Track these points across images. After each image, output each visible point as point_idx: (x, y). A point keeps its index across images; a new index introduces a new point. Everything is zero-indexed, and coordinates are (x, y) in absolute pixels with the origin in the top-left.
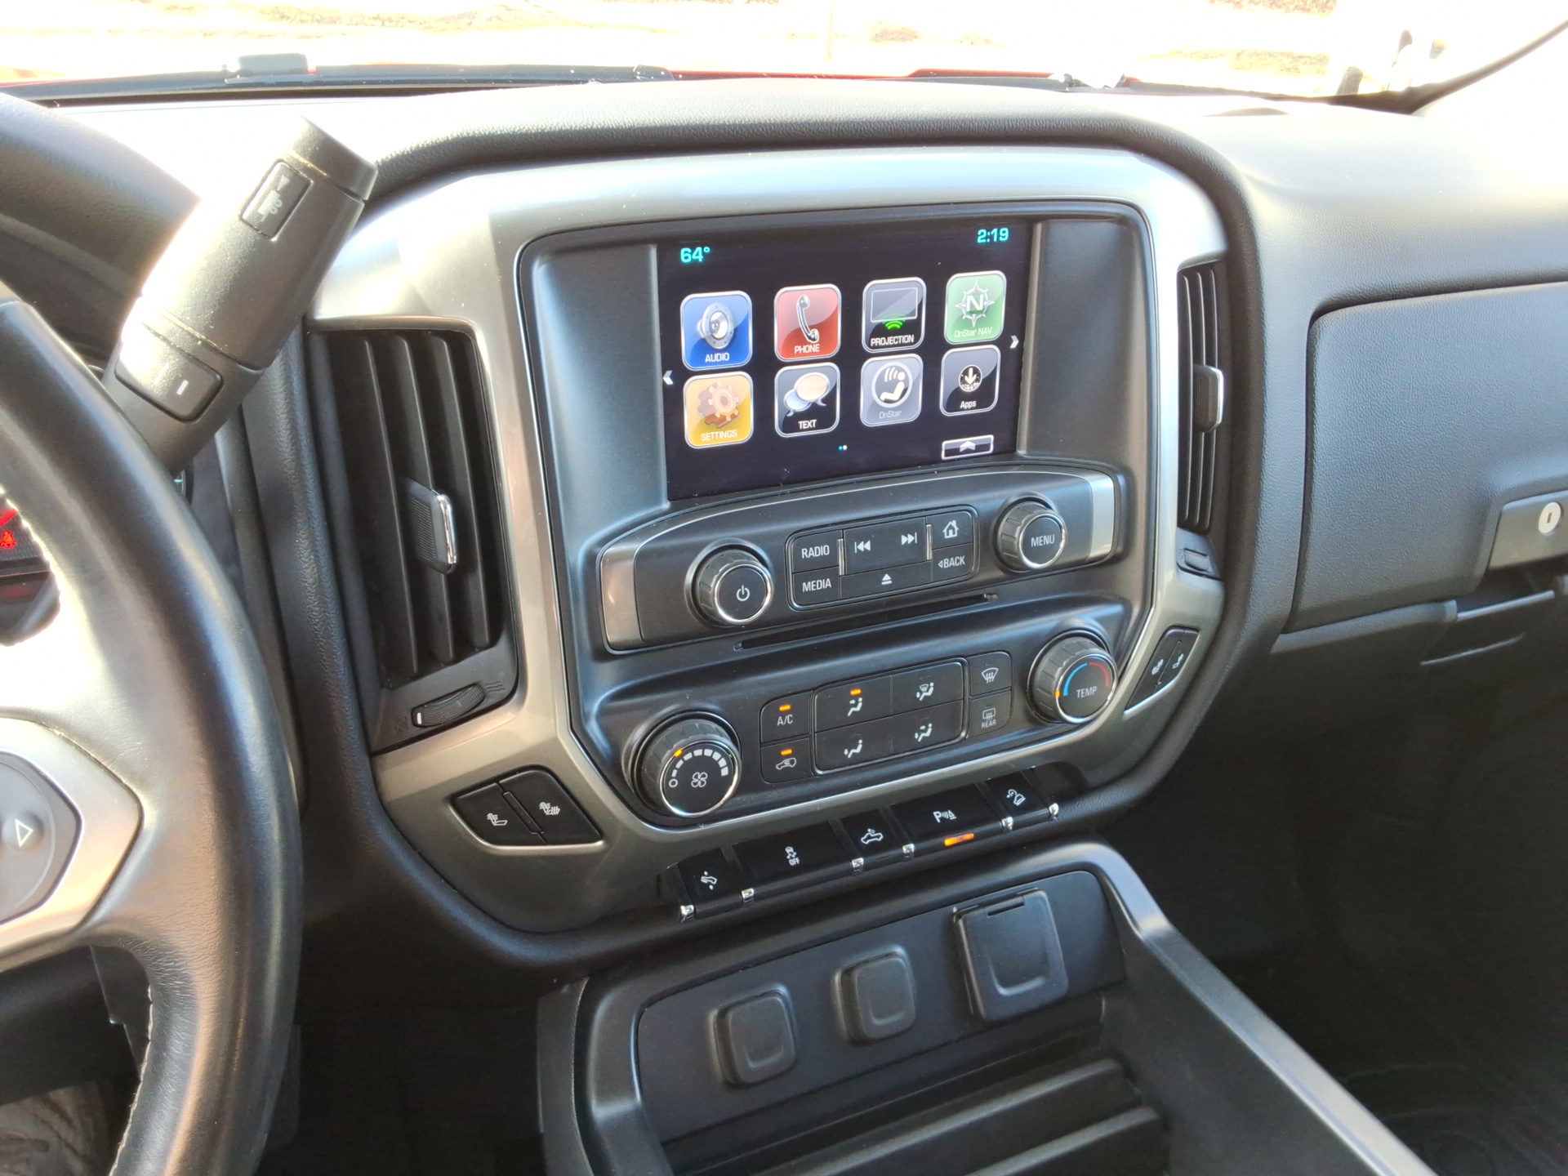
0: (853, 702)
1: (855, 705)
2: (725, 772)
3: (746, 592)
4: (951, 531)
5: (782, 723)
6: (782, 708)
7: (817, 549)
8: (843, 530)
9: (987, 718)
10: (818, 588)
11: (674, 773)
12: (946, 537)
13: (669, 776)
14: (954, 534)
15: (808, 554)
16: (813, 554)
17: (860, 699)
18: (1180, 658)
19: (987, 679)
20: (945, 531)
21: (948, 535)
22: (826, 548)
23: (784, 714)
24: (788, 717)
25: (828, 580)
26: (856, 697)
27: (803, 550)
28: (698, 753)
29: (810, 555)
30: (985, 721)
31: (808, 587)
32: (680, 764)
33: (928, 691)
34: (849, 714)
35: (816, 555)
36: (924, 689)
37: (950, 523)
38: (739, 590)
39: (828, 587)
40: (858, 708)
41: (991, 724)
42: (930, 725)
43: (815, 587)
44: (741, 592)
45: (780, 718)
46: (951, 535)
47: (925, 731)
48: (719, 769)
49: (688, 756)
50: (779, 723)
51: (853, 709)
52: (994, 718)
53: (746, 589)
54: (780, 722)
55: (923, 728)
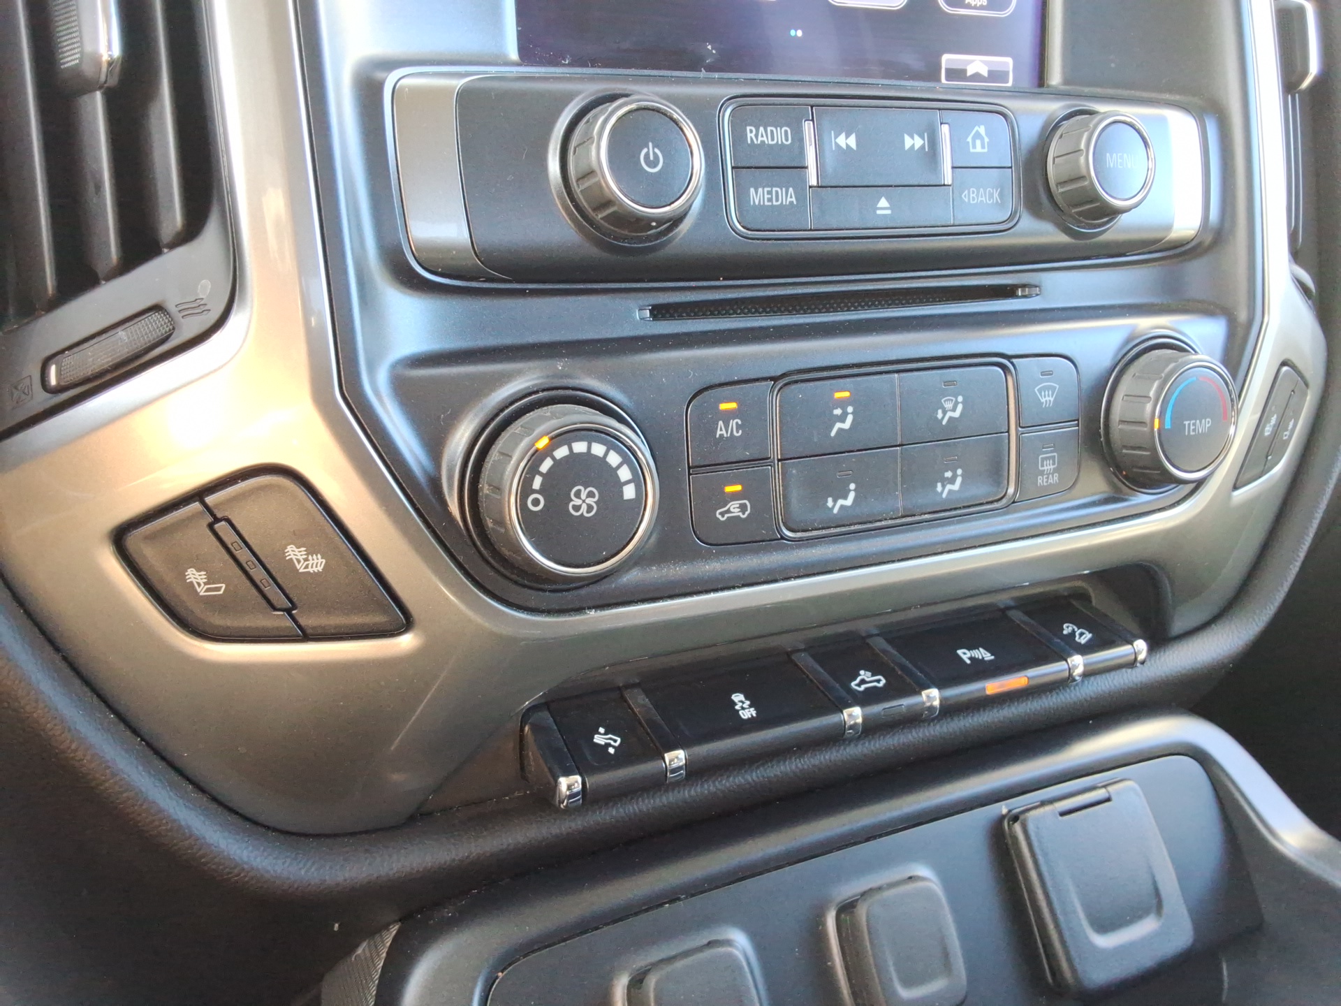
0: (838, 412)
1: (842, 419)
2: (629, 492)
3: (655, 155)
4: (978, 142)
5: (724, 432)
6: (724, 406)
7: (772, 131)
8: (812, 107)
9: (1045, 468)
10: (775, 203)
11: (537, 483)
12: (972, 150)
13: (526, 489)
14: (983, 147)
15: (757, 136)
16: (765, 139)
17: (850, 409)
18: (1291, 424)
19: (1043, 400)
20: (969, 139)
21: (974, 147)
22: (786, 132)
23: (727, 416)
24: (733, 423)
25: (791, 190)
26: (842, 404)
27: (748, 128)
28: (580, 447)
29: (760, 139)
30: (1042, 473)
31: (758, 196)
32: (546, 465)
33: (954, 410)
34: (833, 434)
35: (770, 142)
36: (949, 405)
37: (976, 128)
38: (645, 151)
39: (791, 203)
40: (847, 425)
41: (1051, 481)
42: (959, 472)
43: (770, 200)
44: (647, 155)
45: (721, 423)
46: (979, 149)
47: (952, 481)
48: (620, 485)
49: (561, 452)
50: (719, 432)
51: (838, 425)
52: (1055, 470)
53: (657, 151)
54: (721, 431)
55: (948, 474)
